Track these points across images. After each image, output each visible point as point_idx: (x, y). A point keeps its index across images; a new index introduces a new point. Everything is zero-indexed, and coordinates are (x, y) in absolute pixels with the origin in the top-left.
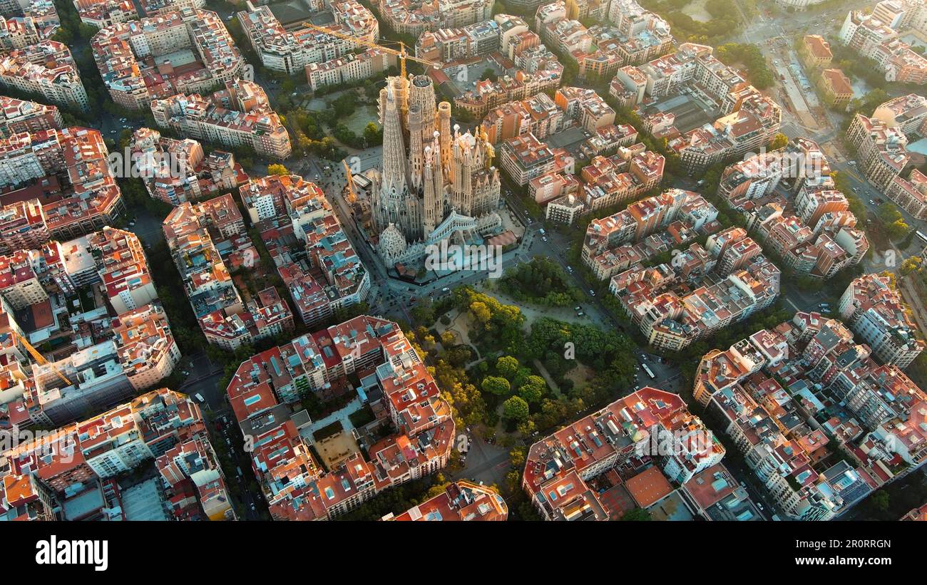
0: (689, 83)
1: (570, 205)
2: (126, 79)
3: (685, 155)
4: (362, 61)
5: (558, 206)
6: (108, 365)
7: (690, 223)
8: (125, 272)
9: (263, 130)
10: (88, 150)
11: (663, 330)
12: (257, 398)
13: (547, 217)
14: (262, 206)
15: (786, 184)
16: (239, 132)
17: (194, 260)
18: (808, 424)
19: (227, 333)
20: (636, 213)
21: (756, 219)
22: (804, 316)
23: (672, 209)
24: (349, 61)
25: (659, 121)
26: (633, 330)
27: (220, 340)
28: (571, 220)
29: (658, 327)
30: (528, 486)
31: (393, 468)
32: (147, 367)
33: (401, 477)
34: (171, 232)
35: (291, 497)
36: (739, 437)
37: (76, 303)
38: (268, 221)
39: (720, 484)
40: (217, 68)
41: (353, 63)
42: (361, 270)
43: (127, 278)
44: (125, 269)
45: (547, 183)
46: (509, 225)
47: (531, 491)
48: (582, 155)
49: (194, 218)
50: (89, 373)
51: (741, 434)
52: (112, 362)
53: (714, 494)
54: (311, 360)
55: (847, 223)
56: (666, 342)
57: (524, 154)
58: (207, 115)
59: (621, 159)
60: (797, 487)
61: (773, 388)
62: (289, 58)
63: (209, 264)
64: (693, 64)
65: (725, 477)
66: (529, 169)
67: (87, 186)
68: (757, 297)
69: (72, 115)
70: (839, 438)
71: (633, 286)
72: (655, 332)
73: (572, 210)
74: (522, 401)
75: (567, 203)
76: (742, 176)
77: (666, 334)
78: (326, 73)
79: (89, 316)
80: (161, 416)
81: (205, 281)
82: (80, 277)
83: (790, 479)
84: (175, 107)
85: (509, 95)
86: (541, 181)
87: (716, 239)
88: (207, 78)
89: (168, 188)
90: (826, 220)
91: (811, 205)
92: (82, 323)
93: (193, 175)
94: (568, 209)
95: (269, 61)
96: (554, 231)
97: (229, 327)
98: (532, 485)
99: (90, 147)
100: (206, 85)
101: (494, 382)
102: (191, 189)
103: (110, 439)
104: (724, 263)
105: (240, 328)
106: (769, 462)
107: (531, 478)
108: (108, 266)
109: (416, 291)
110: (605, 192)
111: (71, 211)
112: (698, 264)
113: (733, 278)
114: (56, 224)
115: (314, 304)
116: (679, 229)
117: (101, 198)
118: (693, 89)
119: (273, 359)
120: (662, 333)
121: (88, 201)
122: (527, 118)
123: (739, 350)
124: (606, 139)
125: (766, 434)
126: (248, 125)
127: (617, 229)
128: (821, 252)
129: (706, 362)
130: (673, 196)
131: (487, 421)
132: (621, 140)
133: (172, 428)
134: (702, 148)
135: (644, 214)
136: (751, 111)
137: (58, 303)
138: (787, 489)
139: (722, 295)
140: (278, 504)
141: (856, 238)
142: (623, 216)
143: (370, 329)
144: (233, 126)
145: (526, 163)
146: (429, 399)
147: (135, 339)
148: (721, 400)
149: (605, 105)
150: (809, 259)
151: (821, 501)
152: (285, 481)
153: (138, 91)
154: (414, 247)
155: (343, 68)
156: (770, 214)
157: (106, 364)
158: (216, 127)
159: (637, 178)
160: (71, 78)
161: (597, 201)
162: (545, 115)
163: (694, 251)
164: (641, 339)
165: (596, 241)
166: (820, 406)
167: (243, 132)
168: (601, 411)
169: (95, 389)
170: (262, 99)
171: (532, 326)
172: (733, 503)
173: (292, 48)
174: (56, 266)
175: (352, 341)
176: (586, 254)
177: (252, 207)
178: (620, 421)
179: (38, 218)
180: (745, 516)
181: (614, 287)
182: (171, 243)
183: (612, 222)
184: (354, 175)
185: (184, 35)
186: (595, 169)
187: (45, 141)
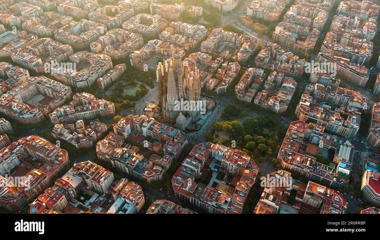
0: (220, 41)
1: (224, 86)
2: (29, 112)
3: (241, 59)
4: (116, 71)
5: (221, 87)
8: (100, 174)
10: (39, 142)
13: (218, 93)
14: (127, 130)
16: (94, 111)
17: (124, 156)
18: (331, 113)
19: (157, 174)
20: (245, 79)
21: (275, 68)
22: (308, 86)
23: (253, 74)
25: (226, 53)
26: (270, 111)
28: (226, 90)
30: (287, 165)
31: (249, 181)
33: (253, 183)
34: (104, 154)
35: (229, 208)
37: (82, 198)
39: (328, 137)
40: (64, 94)
41: (113, 73)
42: (181, 133)
43: (102, 176)
45: (211, 83)
47: (289, 165)
48: (212, 71)
49: (107, 145)
50: (121, 213)
51: (322, 122)
52: (126, 205)
53: (330, 141)
54: (195, 165)
55: (297, 59)
56: (282, 110)
58: (76, 110)
59: (225, 68)
60: (346, 127)
61: (317, 107)
62: (88, 80)
63: (131, 155)
64: (220, 34)
65: (328, 135)
66: (204, 80)
67: (51, 155)
68: (294, 86)
70: (342, 111)
71: (261, 100)
73: (226, 87)
74: (263, 144)
75: (223, 85)
76: (262, 58)
77: (282, 107)
78: (106, 80)
79: (92, 200)
80: (163, 210)
81: (135, 161)
82: (77, 188)
83: (343, 125)
84: (59, 114)
86: (209, 83)
87: (271, 77)
88: (62, 99)
89: (86, 140)
90: (292, 60)
91: (284, 58)
92: (91, 204)
93: (92, 131)
94: (224, 87)
95: (80, 84)
96: (222, 97)
98: (289, 163)
99: (39, 140)
100: (62, 102)
101: (250, 144)
102: (94, 137)
104: (277, 83)
105: (161, 170)
106: (335, 124)
107: (286, 162)
108: (91, 175)
109: (199, 133)
110: (231, 78)
111: (52, 166)
112: (271, 86)
113: (284, 85)
114: (50, 174)
116: (258, 78)
117: (61, 156)
118: (223, 42)
119: (182, 172)
120: (280, 107)
121: (57, 160)
123: (302, 102)
124: (216, 64)
125: (328, 118)
126: (96, 106)
127: (243, 86)
128: (298, 68)
129: (299, 108)
130: (251, 70)
131: (257, 156)
132: (220, 63)
133: (168, 212)
134: (245, 55)
135: (248, 78)
136: (249, 41)
137: (74, 203)
138: (344, 129)
139: (286, 90)
142: (242, 82)
143: (202, 148)
145: (202, 79)
146: (242, 156)
147: (128, 192)
148: (311, 116)
149: (207, 55)
150: (297, 72)
151: (354, 127)
152: (226, 202)
153: (38, 114)
155: (111, 76)
157: (124, 207)
158: (83, 113)
161: (230, 81)
162: (193, 64)
163: (267, 83)
164: (274, 113)
165: (241, 91)
166: (330, 107)
168: (287, 135)
170: (92, 97)
172: (335, 140)
173: (88, 76)
174: (69, 186)
175: (200, 154)
176: (240, 97)
177: (124, 132)
178: (294, 134)
179: (42, 175)
180: (341, 142)
181: (256, 102)
182: (107, 157)
183: (241, 84)
184: (144, 109)
185: (35, 89)
186: (220, 73)
187: (16, 147)
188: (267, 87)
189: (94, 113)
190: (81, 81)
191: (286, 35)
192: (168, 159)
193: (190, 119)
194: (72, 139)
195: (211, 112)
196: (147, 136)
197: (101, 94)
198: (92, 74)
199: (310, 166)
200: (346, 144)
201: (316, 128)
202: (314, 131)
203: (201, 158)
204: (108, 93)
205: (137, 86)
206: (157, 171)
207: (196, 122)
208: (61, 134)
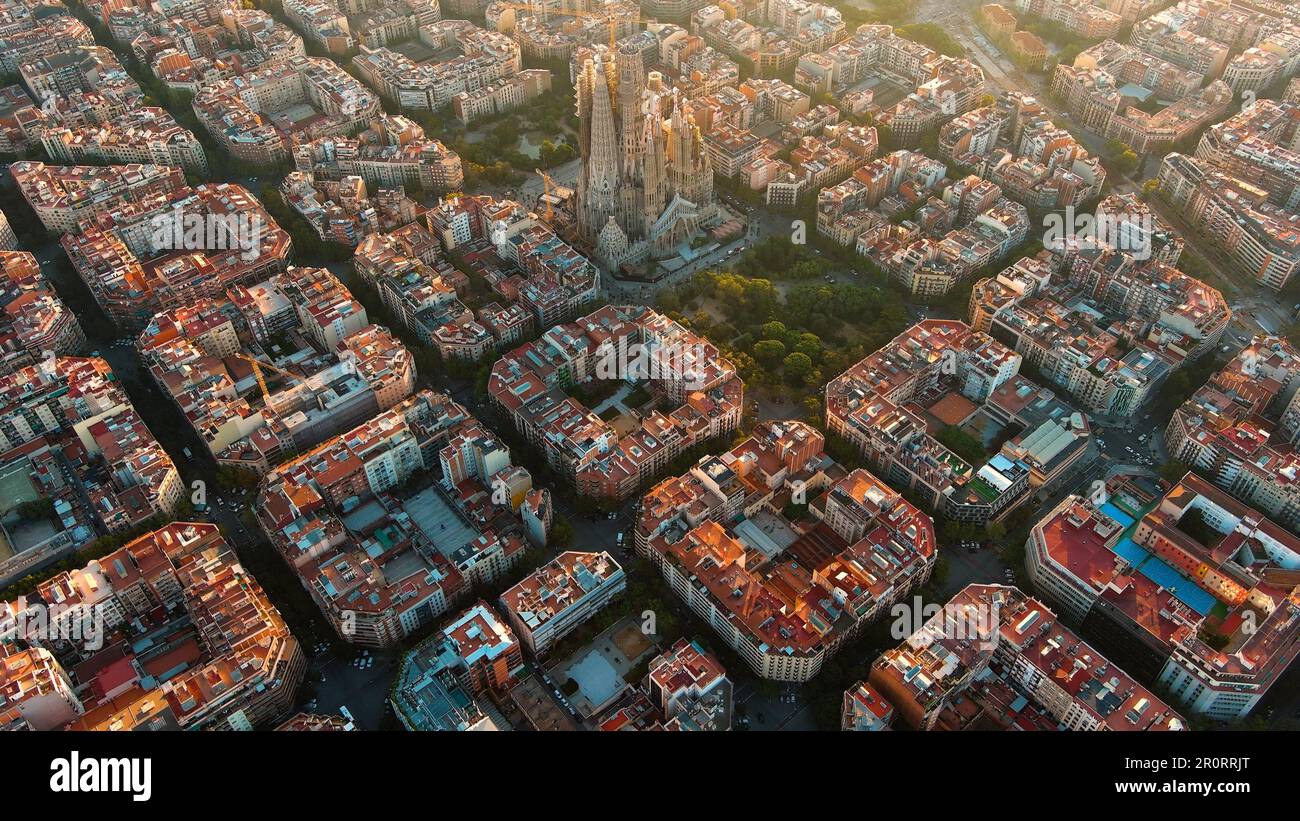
0: (875, 66)
1: (792, 183)
2: (254, 131)
3: (895, 124)
4: (515, 85)
5: (779, 186)
6: (348, 383)
7: (921, 182)
8: (332, 302)
9: (431, 159)
10: (240, 199)
11: (925, 273)
12: (524, 388)
13: (768, 202)
14: (458, 227)
16: (404, 164)
17: (408, 278)
19: (468, 340)
20: (864, 177)
21: (987, 167)
23: (898, 171)
24: (501, 86)
25: (858, 99)
26: (894, 282)
27: (460, 351)
28: (794, 199)
29: (919, 271)
30: (836, 418)
31: (693, 424)
32: (394, 378)
33: (702, 431)
34: (368, 263)
35: (596, 461)
36: (1030, 349)
37: (276, 348)
38: (465, 246)
39: (1024, 390)
41: (505, 88)
42: (590, 268)
43: (335, 307)
44: (332, 299)
45: (759, 167)
46: (728, 217)
47: (840, 422)
48: (786, 140)
49: (388, 246)
50: (331, 392)
51: (1032, 345)
52: (353, 380)
53: (1020, 400)
54: (571, 345)
55: (1078, 156)
56: (930, 287)
57: (728, 142)
58: (360, 154)
59: (831, 136)
60: (1100, 374)
61: (1050, 305)
62: (431, 92)
63: (425, 279)
64: (876, 44)
65: (1028, 385)
66: (737, 155)
68: (1010, 230)
70: (1127, 334)
71: (881, 244)
72: (918, 276)
73: (795, 187)
74: (803, 354)
75: (788, 180)
76: (961, 130)
77: (929, 276)
78: (478, 101)
79: (295, 358)
80: (430, 417)
81: (428, 295)
82: (275, 321)
83: (1092, 369)
84: (319, 152)
86: (754, 165)
87: (952, 189)
89: (345, 223)
90: (1057, 155)
91: (1037, 147)
92: (290, 366)
93: (370, 207)
94: (790, 186)
95: (408, 98)
97: (467, 333)
98: (841, 417)
99: (240, 197)
101: (765, 346)
102: (370, 223)
103: (383, 441)
105: (481, 333)
106: (1067, 358)
107: (835, 411)
108: (312, 297)
110: (825, 165)
111: (242, 259)
112: (941, 214)
113: (982, 218)
114: (227, 274)
115: (553, 302)
116: (911, 187)
117: (271, 244)
119: (529, 354)
120: (924, 276)
122: (719, 111)
123: (1007, 276)
124: (808, 120)
125: (1056, 337)
126: (412, 155)
127: (848, 194)
128: (1061, 183)
129: (977, 289)
130: (897, 156)
132: (823, 120)
133: (441, 428)
134: (911, 114)
135: (873, 175)
136: (952, 74)
137: (255, 352)
138: (1090, 379)
139: (975, 235)
140: (585, 471)
141: (1092, 165)
142: (851, 183)
143: (620, 315)
144: (394, 161)
145: (733, 150)
146: (710, 359)
147: (371, 355)
148: (1003, 319)
149: (796, 91)
150: (1050, 192)
151: (1126, 383)
152: (590, 442)
153: (269, 142)
154: (636, 245)
155: (496, 95)
156: (1000, 159)
157: (346, 382)
158: (376, 164)
159: (854, 150)
160: (188, 137)
161: (819, 174)
162: (737, 106)
163: (933, 202)
164: (904, 290)
165: (831, 207)
166: (1099, 316)
167: (406, 164)
168: (887, 346)
170: (417, 131)
171: (786, 297)
172: (1041, 404)
173: (433, 80)
174: (250, 307)
175: (606, 328)
176: (822, 223)
177: (447, 228)
178: (910, 349)
179: (209, 268)
180: (1055, 412)
181: (862, 247)
182: (372, 272)
183: (842, 189)
184: (542, 195)
185: (298, 86)
186: (807, 150)
187: (185, 197)
188: (925, 216)
189: (405, 173)
190: (414, 89)
191: (1092, 79)
192: (513, 316)
194: (318, 214)
195: (718, 245)
196: (507, 258)
197: (455, 135)
198: (448, 78)
199: (891, 436)
200: (1069, 423)
201: (986, 349)
202: (977, 356)
203: (599, 336)
204: (471, 138)
205: (557, 138)
206: (470, 334)
207: (659, 259)
208: (298, 198)
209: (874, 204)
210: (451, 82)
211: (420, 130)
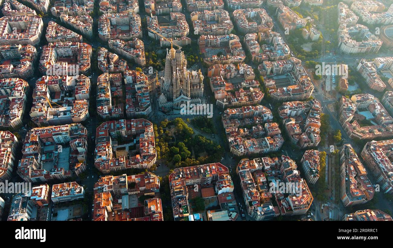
0: (290, 72)
1: (224, 102)
2: (104, 31)
3: (272, 95)
4: (179, 40)
5: (220, 101)
6: (68, 113)
7: (261, 118)
9: (138, 56)
10: (86, 51)
11: (234, 148)
12: (103, 133)
13: (217, 104)
14: (128, 79)
15: (306, 114)
17: (102, 90)
19: (103, 113)
20: (243, 110)
22: (284, 157)
23: (257, 112)
24: (175, 39)
25: (269, 82)
26: (227, 146)
27: (101, 114)
28: (224, 107)
29: (233, 147)
31: (132, 163)
32: (78, 116)
33: (134, 166)
34: (99, 81)
35: (101, 162)
37: (67, 94)
38: (129, 84)
39: (229, 198)
40: (133, 34)
42: (149, 105)
43: (82, 90)
44: (82, 87)
45: (220, 93)
48: (237, 87)
49: (107, 78)
50: (62, 113)
51: (243, 186)
52: (69, 112)
53: (226, 200)
54: (122, 127)
55: (315, 131)
56: (235, 152)
57: (216, 82)
58: (124, 48)
59: (250, 91)
60: (251, 205)
61: (262, 176)
62: (156, 35)
63: (105, 92)
64: (292, 65)
65: (232, 196)
66: (216, 87)
67: (81, 61)
68: (270, 146)
69: (87, 39)
70: (276, 197)
71: (232, 132)
73: (224, 104)
74: (180, 156)
76: (286, 107)
77: (235, 150)
79: (69, 99)
80: (76, 130)
81: (102, 97)
82: (70, 87)
83: (251, 202)
85: (222, 62)
86: (218, 92)
87: (267, 125)
88: (129, 36)
89: (104, 67)
92: (67, 100)
93: (113, 65)
95: (150, 34)
98: (171, 179)
100: (128, 38)
101: (174, 148)
102: (110, 69)
103: (60, 132)
105: (107, 113)
106: (246, 195)
107: (171, 177)
108: (78, 86)
109: (165, 117)
110: (237, 101)
112: (257, 131)
115: (130, 111)
116: (256, 119)
117: (84, 66)
118: (290, 74)
119: (112, 124)
121: (80, 66)
122: (223, 71)
123: (256, 161)
124: (247, 84)
125: (250, 187)
126: (135, 53)
127: (235, 113)
128: (301, 138)
129: (242, 161)
130: (259, 107)
132: (252, 85)
133: (78, 134)
134: (279, 94)
135: (245, 110)
136: (302, 86)
137: (63, 93)
139: (260, 143)
140: (97, 163)
141: (315, 137)
142: (239, 110)
143: (143, 123)
144: (130, 53)
145: (215, 85)
146: (150, 147)
147: (77, 108)
148: (241, 174)
149: (253, 73)
150: (295, 139)
151: (257, 212)
152: (100, 156)
153: (107, 36)
156: (289, 122)
160: (89, 28)
161: (234, 103)
162: (230, 71)
163: (258, 127)
164: (228, 149)
165: (226, 115)
167: (132, 55)
168: (201, 165)
169: (62, 118)
170: (142, 46)
171: (195, 136)
172: (230, 205)
173: (158, 32)
174: (65, 82)
175: (137, 125)
177: (126, 78)
178: (205, 170)
180: (231, 209)
182: (98, 84)
183: (234, 111)
185: (128, 21)
186: (239, 93)
187: (75, 45)
189: (131, 57)
190: (152, 32)
193: (169, 104)
194: (101, 61)
199: (175, 193)
200: (231, 214)
207: (174, 109)
208: (100, 55)
209: (242, 119)
210: (163, 34)
211: (143, 46)
